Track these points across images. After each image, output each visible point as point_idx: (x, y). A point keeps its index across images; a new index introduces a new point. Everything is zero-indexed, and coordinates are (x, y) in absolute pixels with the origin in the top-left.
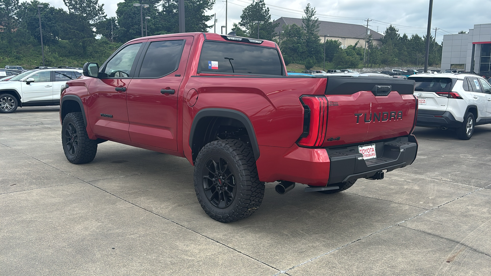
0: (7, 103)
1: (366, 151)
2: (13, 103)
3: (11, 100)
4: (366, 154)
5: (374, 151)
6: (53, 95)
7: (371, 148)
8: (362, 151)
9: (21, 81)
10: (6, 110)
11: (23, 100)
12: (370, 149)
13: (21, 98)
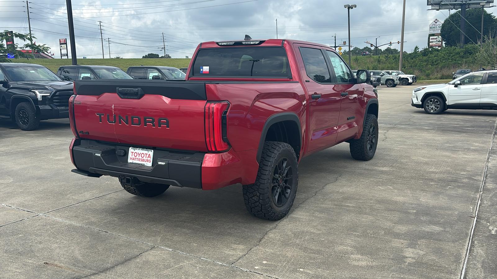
0: (433, 105)
1: (139, 155)
2: (439, 105)
3: (437, 102)
4: (139, 158)
5: (150, 157)
6: (480, 98)
7: (147, 153)
8: (133, 154)
9: (450, 84)
10: (432, 111)
11: (449, 102)
12: (145, 155)
13: (446, 101)
